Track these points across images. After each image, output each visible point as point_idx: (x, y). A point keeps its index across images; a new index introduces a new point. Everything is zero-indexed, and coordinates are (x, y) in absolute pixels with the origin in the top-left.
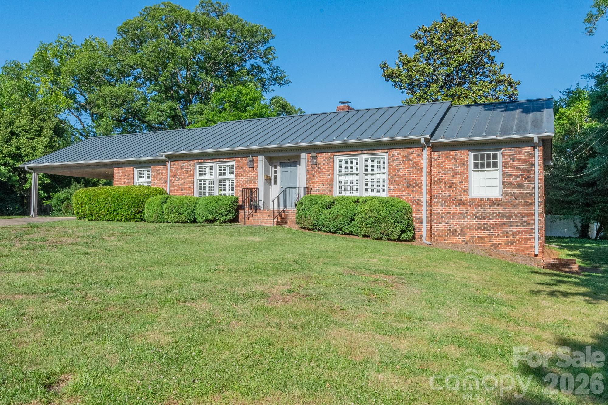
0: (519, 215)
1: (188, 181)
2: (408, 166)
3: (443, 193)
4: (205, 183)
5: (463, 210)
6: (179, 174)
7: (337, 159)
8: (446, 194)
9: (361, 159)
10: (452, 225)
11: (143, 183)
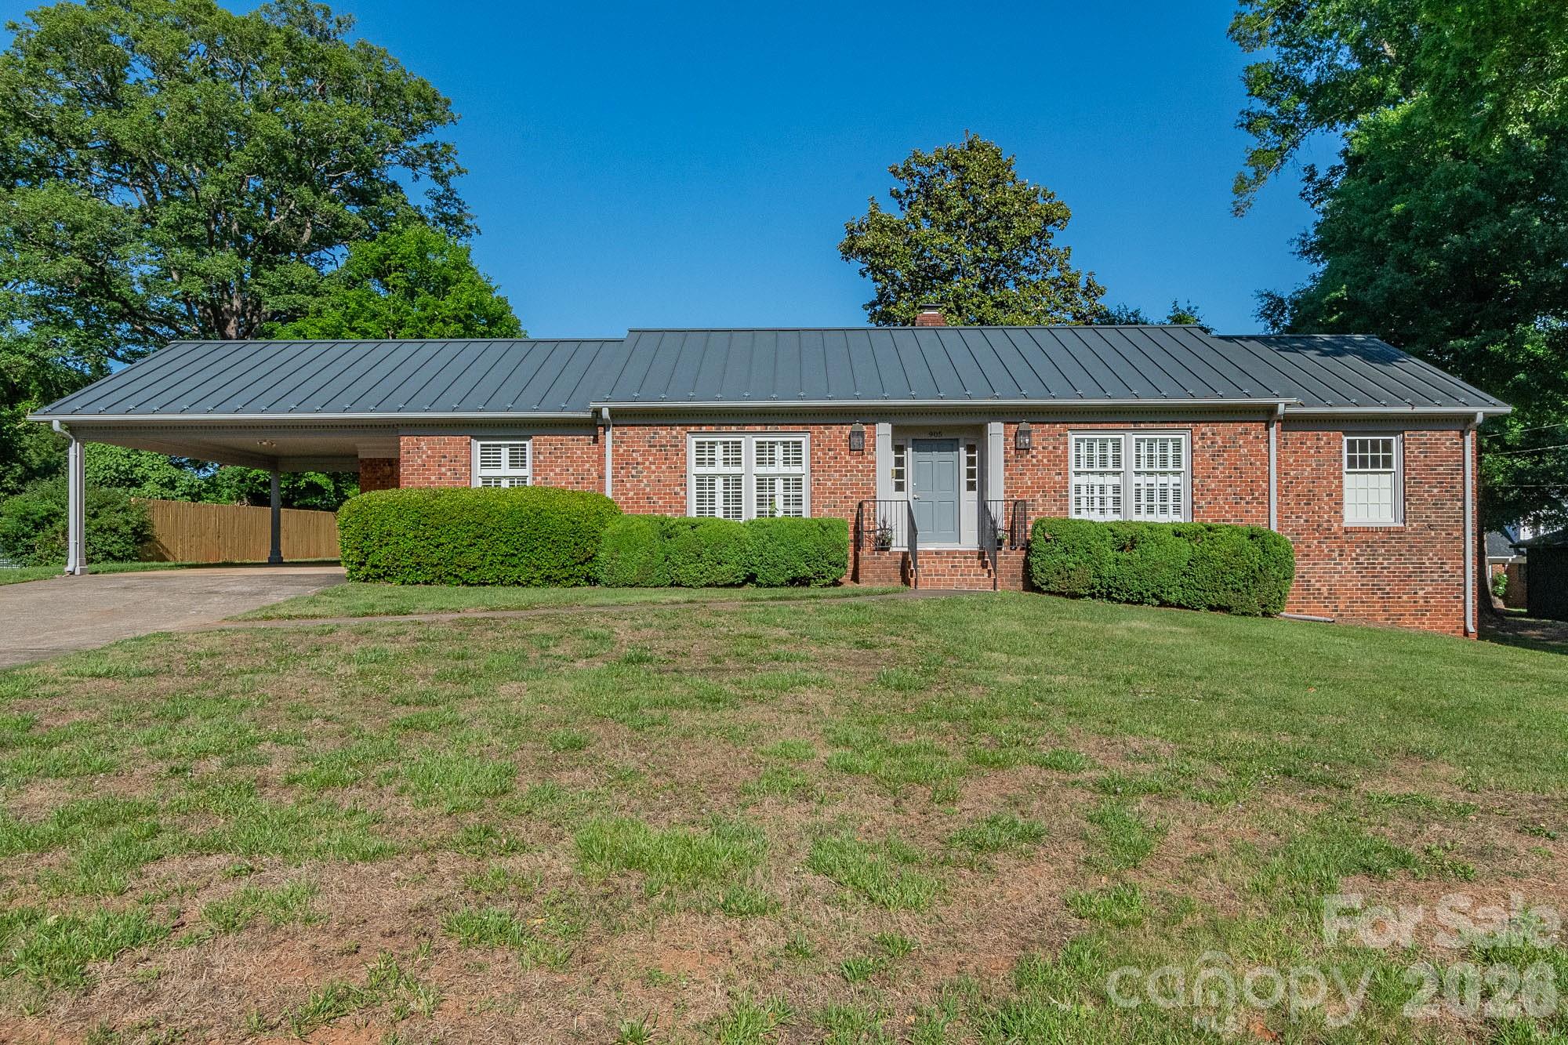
0: (1435, 559)
1: (667, 477)
2: (1236, 460)
3: (1293, 517)
4: (712, 485)
5: (1333, 551)
6: (640, 460)
7: (1072, 438)
8: (1301, 517)
9: (1129, 440)
10: (1313, 581)
11: (498, 479)
